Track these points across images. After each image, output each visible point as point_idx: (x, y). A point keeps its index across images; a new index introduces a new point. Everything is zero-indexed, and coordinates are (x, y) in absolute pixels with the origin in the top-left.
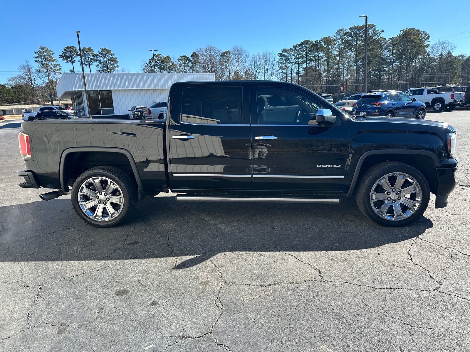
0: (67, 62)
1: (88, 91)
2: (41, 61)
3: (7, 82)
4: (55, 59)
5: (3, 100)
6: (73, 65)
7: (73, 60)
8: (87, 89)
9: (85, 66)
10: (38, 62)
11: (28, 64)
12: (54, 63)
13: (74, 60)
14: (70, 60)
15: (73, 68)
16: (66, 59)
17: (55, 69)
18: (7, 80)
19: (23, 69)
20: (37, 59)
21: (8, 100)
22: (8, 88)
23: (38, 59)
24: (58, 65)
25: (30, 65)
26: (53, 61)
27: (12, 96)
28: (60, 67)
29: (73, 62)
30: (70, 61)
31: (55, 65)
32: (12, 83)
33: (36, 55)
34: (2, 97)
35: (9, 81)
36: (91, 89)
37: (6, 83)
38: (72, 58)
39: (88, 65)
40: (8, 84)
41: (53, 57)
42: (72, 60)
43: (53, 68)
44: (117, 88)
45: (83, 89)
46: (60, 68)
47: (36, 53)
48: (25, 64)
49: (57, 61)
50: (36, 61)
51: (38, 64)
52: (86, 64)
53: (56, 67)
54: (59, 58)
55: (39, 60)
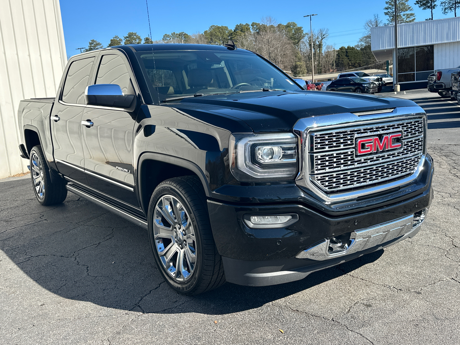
0: (424, 9)
1: (398, 49)
2: (392, 13)
3: (358, 43)
4: (409, 7)
5: (349, 66)
6: (432, 12)
7: (433, 5)
8: (399, 46)
9: (449, 11)
10: (388, 14)
11: (376, 19)
12: (408, 12)
13: (435, 5)
14: (429, 5)
15: (432, 16)
16: (424, 4)
17: (407, 20)
18: (358, 40)
19: (370, 25)
20: (387, 11)
21: (355, 64)
22: (357, 50)
23: (389, 10)
24: (412, 15)
25: (379, 19)
26: (406, 10)
27: (360, 60)
28: (414, 16)
29: (432, 7)
30: (429, 7)
31: (407, 15)
32: (363, 43)
33: (387, 6)
34: (350, 62)
35: (360, 41)
36: (404, 46)
37: (356, 44)
38: (432, 3)
39: (453, 9)
40: (358, 45)
41: (406, 4)
42: (431, 5)
43: (405, 19)
44: (442, 41)
45: (393, 46)
46: (414, 18)
47: (387, 3)
48: (373, 20)
49: (411, 9)
50: (386, 14)
51: (387, 17)
52: (450, 8)
53: (409, 17)
54: (415, 4)
55: (389, 12)
